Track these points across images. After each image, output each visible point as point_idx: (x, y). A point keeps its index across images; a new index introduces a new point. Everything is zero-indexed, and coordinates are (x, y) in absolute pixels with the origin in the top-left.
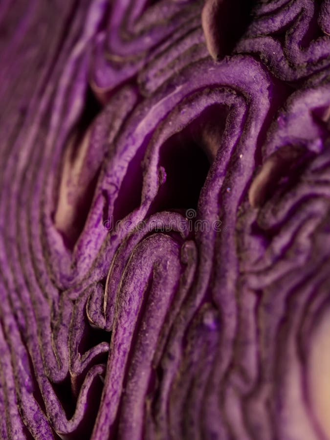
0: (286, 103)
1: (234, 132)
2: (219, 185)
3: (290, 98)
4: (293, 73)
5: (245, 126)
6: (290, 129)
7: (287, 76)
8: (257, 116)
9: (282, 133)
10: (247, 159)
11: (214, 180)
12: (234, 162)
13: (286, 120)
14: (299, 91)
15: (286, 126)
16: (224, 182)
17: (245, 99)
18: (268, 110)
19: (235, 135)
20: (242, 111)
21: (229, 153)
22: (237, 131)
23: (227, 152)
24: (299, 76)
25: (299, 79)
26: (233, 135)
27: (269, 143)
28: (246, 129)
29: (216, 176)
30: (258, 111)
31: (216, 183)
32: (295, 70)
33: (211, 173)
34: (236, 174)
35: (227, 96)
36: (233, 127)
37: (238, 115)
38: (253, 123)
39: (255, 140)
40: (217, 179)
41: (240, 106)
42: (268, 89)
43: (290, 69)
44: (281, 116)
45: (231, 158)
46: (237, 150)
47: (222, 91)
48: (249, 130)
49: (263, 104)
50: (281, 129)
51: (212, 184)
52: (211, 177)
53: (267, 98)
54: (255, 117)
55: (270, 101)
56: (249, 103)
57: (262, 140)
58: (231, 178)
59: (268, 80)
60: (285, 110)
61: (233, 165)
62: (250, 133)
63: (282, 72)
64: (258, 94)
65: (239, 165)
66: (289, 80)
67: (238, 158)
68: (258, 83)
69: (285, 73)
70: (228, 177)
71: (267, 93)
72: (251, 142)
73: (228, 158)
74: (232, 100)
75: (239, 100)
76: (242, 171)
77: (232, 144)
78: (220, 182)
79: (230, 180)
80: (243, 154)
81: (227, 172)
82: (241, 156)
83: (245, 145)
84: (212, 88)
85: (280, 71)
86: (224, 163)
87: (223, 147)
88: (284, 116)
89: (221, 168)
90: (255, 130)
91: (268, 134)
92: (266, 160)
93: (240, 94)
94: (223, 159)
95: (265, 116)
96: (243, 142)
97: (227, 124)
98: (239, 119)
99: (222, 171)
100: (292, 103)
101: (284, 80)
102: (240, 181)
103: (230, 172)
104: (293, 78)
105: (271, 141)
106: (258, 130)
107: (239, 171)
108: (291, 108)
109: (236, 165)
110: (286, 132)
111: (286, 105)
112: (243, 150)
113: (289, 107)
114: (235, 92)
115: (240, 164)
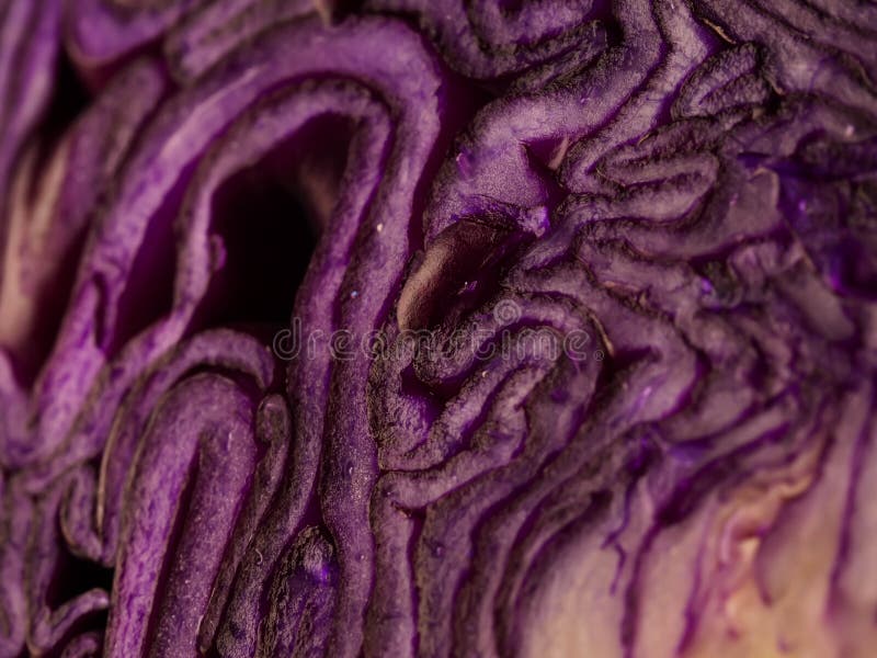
0: (473, 125)
1: (365, 175)
2: (335, 284)
3: (481, 115)
4: (489, 64)
5: (389, 164)
6: (480, 180)
7: (474, 68)
8: (414, 147)
9: (465, 188)
10: (392, 233)
11: (324, 272)
12: (366, 239)
13: (471, 158)
14: (499, 101)
15: (472, 173)
16: (345, 277)
17: (387, 108)
18: (436, 136)
19: (366, 183)
20: (381, 132)
21: (356, 217)
22: (372, 174)
23: (350, 215)
24: (499, 72)
25: (500, 76)
26: (364, 180)
27: (437, 205)
28: (391, 172)
29: (328, 265)
30: (415, 135)
31: (328, 278)
32: (491, 56)
33: (319, 257)
34: (371, 264)
35: (352, 99)
36: (363, 165)
37: (374, 140)
38: (406, 162)
39: (410, 196)
40: (331, 271)
41: (378, 123)
42: (438, 93)
43: (482, 55)
44: (464, 151)
45: (359, 229)
46: (372, 215)
47: (340, 88)
48: (397, 174)
49: (426, 122)
50: (462, 178)
51: (320, 281)
52: (319, 264)
53: (434, 110)
54: (408, 147)
55: (441, 118)
56: (397, 117)
57: (423, 197)
58: (360, 271)
59: (438, 75)
60: (472, 140)
61: (364, 244)
62: (398, 181)
63: (467, 61)
64: (416, 101)
65: (376, 245)
66: (480, 77)
67: (373, 231)
68: (415, 78)
69: (471, 60)
70: (353, 269)
71: (433, 102)
72: (401, 200)
73: (352, 230)
74: (361, 107)
75: (376, 109)
76: (382, 259)
77: (361, 200)
78: (336, 278)
79: (356, 274)
80: (384, 224)
81: (352, 259)
82: (379, 227)
83: (388, 205)
84: (321, 79)
85: (461, 56)
86: (346, 240)
87: (343, 206)
88: (469, 152)
89: (339, 248)
90: (408, 176)
91: (437, 186)
92: (433, 241)
93: (377, 96)
94: (342, 231)
95: (429, 148)
96: (385, 197)
97: (352, 158)
98: (377, 148)
99: (340, 255)
100: (484, 124)
101: (469, 75)
102: (378, 280)
103: (357, 258)
104: (487, 73)
105: (443, 202)
106: (416, 177)
107: (377, 257)
108: (482, 135)
109: (369, 244)
110: (473, 185)
111: (473, 128)
112: (385, 214)
113: (479, 133)
114: (367, 93)
115: (379, 243)
